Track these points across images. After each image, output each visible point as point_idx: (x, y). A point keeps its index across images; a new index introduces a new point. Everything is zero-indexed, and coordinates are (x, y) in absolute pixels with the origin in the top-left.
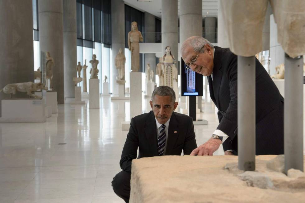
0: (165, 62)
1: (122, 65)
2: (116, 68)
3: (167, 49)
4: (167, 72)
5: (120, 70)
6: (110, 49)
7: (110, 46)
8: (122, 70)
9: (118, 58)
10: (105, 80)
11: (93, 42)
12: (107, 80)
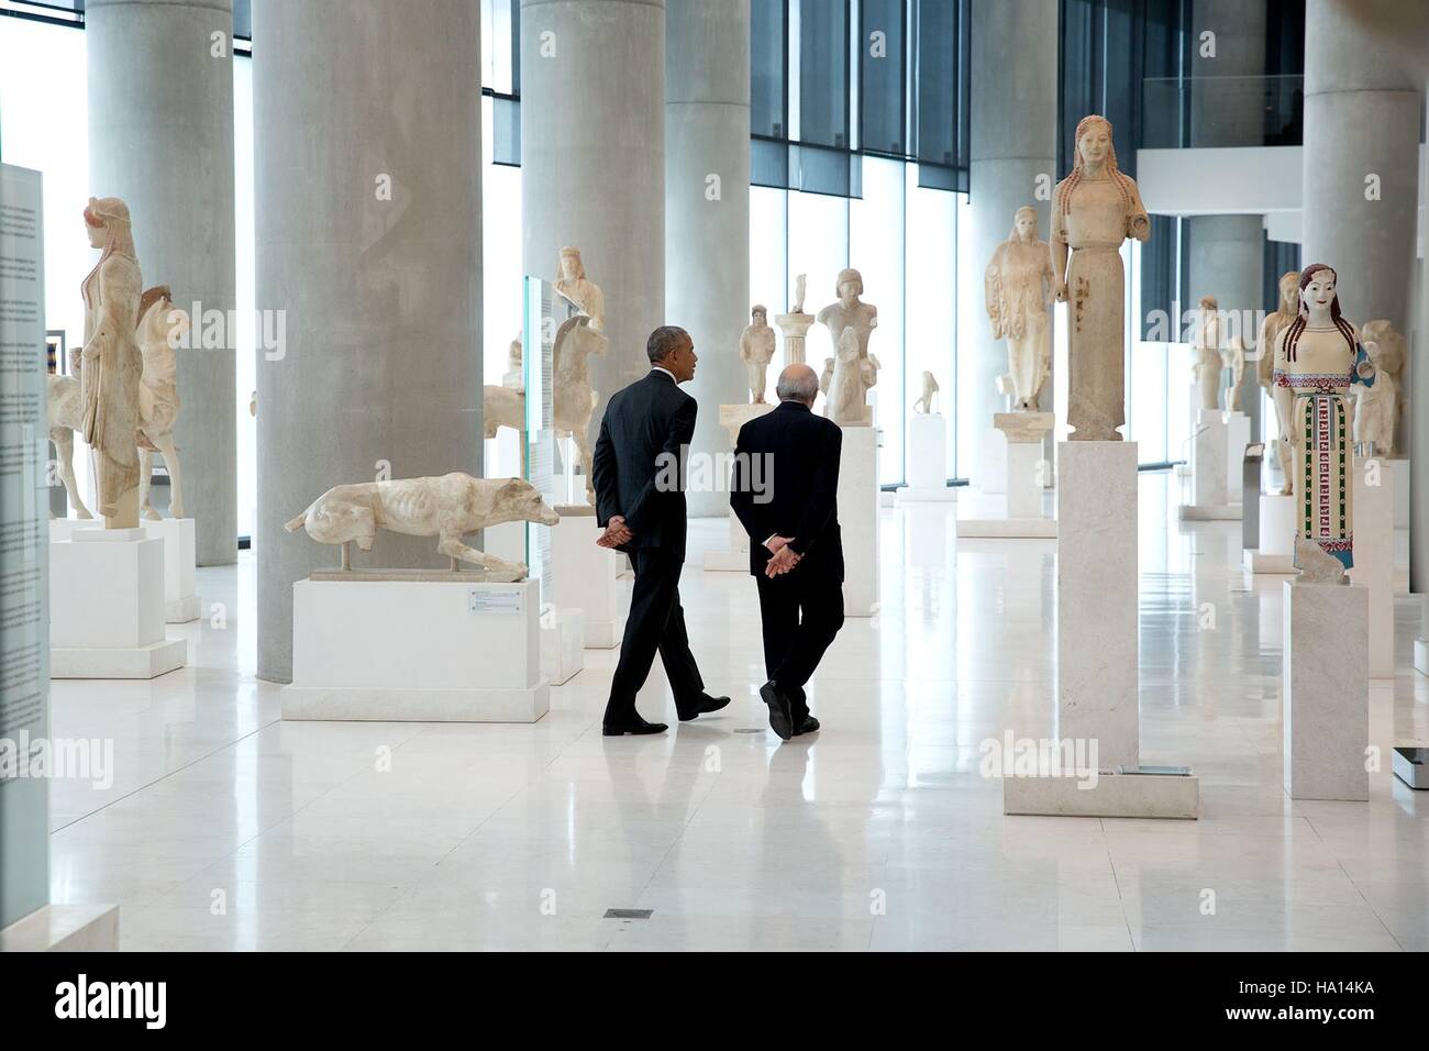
0: (1297, 370)
1: (1032, 317)
2: (992, 333)
3: (1310, 287)
4: (1309, 433)
5: (1019, 350)
6: (963, 197)
7: (962, 177)
8: (1029, 345)
9: (1006, 270)
10: (927, 399)
11: (853, 158)
12: (941, 401)
